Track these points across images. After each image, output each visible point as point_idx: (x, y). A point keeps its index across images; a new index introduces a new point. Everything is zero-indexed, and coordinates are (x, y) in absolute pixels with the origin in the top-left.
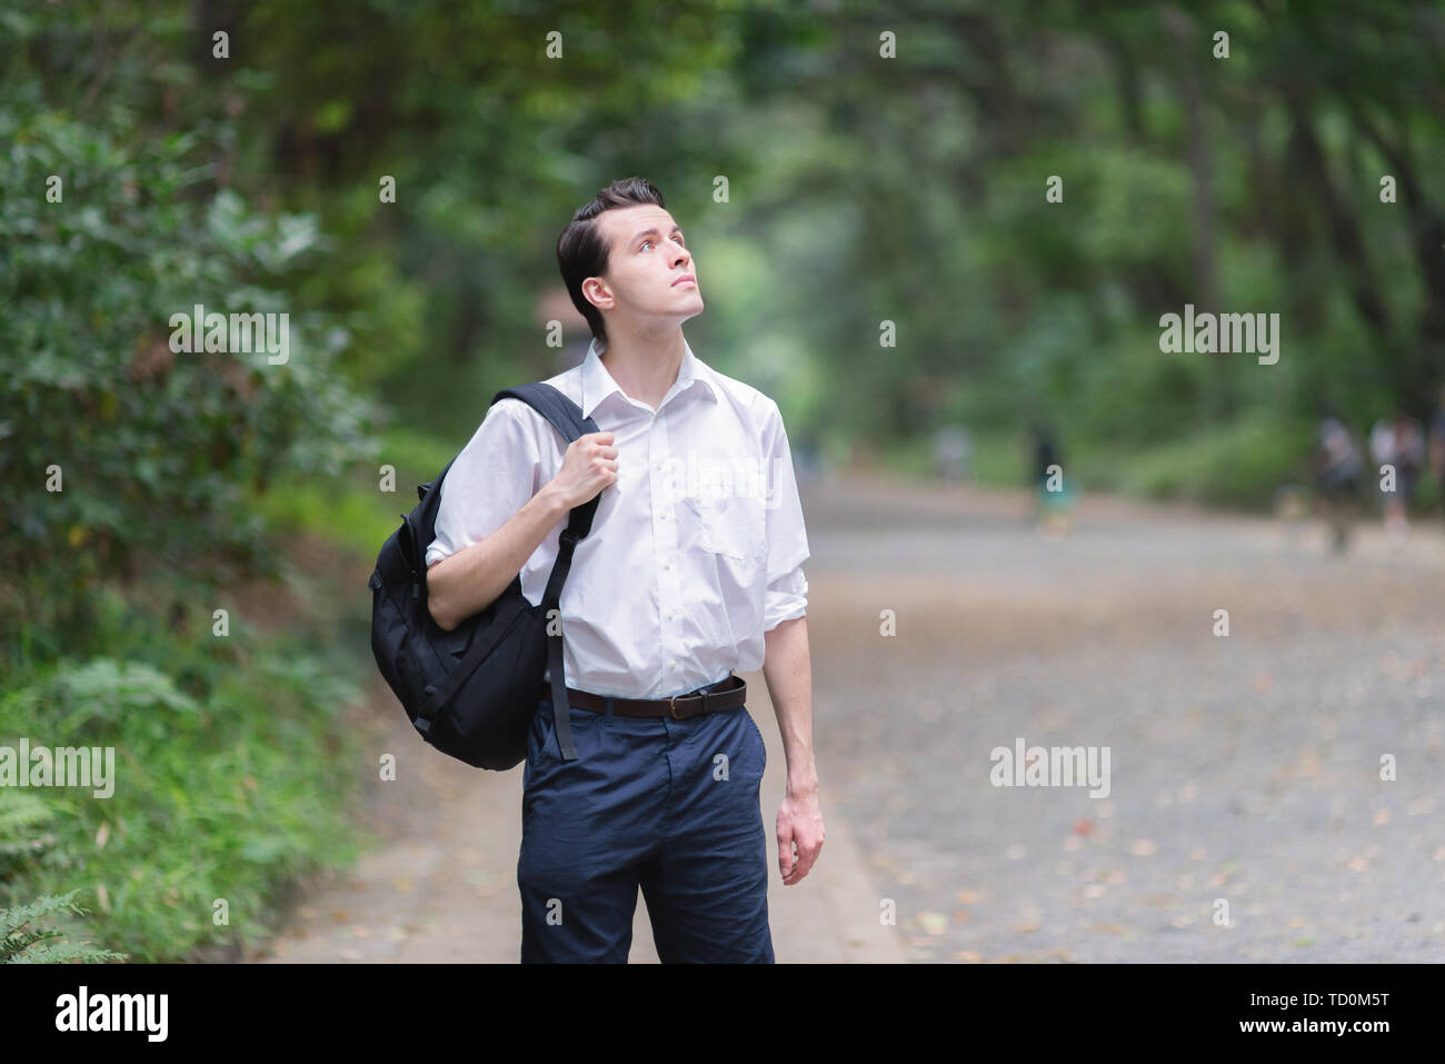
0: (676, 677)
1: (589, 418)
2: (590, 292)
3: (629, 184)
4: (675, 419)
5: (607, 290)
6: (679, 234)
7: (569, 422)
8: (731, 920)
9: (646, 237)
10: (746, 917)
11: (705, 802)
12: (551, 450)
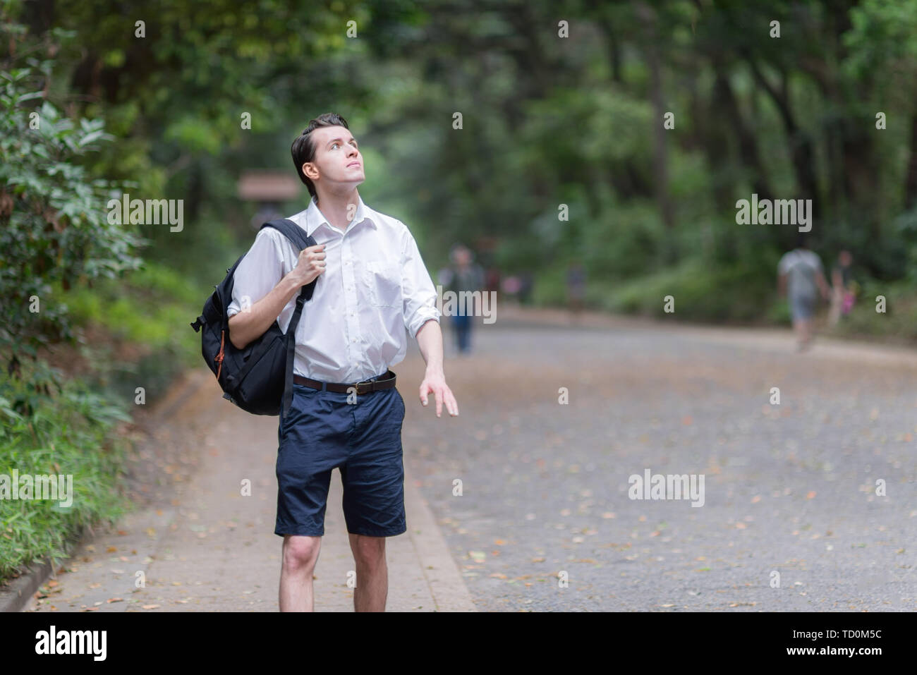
0: (359, 372)
1: (310, 236)
2: (307, 171)
3: (328, 116)
4: (354, 239)
5: (315, 169)
6: (355, 142)
7: (300, 240)
8: (383, 498)
9: (336, 142)
10: (392, 496)
11: (370, 437)
12: (290, 256)
